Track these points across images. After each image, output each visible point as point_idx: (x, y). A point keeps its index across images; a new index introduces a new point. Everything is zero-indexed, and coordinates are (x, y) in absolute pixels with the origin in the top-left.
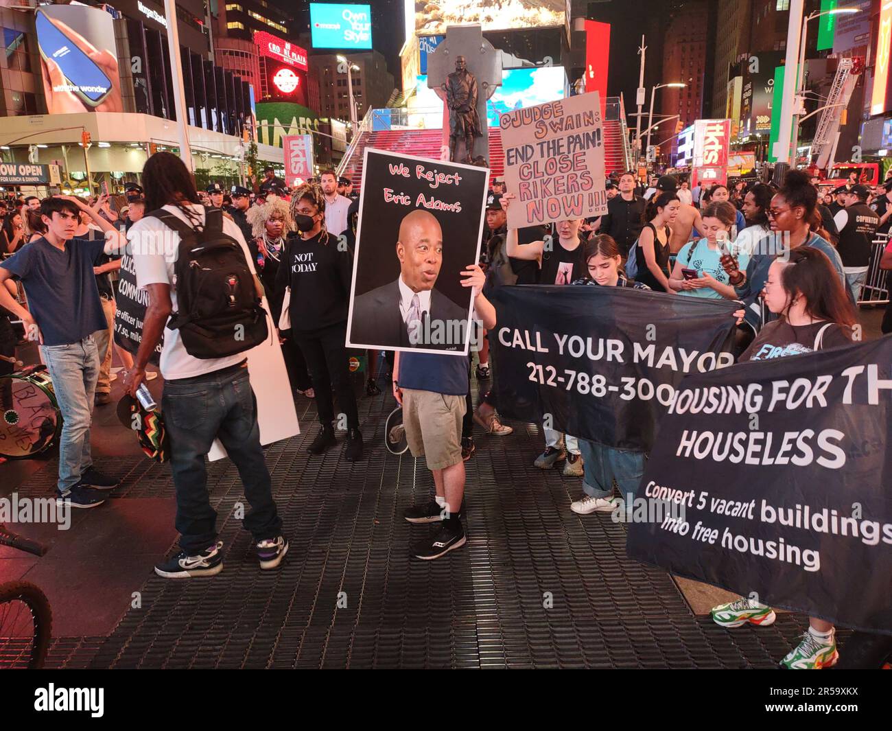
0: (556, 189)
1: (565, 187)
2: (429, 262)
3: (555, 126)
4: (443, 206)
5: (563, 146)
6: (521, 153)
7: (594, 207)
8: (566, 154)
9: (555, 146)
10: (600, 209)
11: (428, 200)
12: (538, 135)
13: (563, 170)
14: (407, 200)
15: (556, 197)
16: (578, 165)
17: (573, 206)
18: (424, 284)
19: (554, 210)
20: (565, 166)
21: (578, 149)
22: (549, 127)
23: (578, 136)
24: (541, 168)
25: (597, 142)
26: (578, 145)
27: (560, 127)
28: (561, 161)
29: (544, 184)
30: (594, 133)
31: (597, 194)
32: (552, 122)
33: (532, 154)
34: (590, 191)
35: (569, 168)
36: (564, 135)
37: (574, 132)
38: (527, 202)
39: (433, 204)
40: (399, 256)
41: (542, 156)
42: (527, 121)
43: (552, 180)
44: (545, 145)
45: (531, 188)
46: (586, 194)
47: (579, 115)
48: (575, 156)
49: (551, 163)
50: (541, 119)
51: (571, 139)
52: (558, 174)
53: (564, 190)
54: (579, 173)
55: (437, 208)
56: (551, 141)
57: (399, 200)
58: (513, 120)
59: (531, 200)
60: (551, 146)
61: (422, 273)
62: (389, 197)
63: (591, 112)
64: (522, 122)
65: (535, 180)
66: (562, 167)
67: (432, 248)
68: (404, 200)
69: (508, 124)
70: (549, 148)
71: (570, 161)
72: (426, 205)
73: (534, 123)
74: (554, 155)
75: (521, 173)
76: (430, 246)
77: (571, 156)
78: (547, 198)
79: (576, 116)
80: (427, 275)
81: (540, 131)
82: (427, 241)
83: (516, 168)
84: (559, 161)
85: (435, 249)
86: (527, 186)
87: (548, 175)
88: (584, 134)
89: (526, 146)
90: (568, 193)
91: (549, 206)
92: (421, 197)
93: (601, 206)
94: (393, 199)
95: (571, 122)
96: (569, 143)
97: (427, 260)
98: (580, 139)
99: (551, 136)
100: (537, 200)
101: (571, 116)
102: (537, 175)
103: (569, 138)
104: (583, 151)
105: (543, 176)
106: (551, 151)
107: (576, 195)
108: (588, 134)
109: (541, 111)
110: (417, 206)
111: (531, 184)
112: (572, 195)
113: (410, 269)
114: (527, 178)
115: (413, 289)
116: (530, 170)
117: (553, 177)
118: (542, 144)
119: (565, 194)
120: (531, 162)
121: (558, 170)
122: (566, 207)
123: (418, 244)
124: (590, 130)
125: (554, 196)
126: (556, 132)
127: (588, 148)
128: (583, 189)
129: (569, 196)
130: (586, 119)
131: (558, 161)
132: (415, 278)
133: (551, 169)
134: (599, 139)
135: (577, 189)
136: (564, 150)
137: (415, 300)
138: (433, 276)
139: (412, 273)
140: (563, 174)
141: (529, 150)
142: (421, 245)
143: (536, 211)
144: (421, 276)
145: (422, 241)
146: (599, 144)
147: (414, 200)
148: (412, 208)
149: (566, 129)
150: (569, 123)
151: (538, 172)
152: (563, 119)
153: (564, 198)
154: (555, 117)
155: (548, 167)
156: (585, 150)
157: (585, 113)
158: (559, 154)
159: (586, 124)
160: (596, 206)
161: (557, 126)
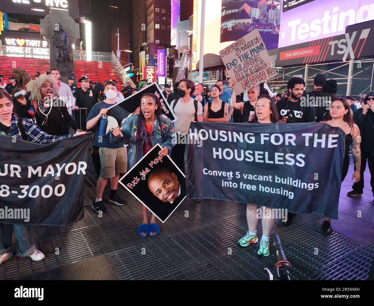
0: (252, 73)
1: (255, 70)
3: (243, 48)
5: (249, 55)
6: (232, 63)
7: (270, 74)
8: (251, 57)
9: (246, 56)
10: (273, 74)
12: (237, 54)
15: (252, 75)
16: (258, 60)
17: (261, 77)
19: (253, 81)
20: (252, 62)
21: (255, 54)
22: (241, 50)
24: (243, 66)
25: (263, 48)
26: (255, 52)
27: (245, 48)
28: (250, 61)
29: (246, 72)
30: (260, 45)
31: (269, 68)
32: (242, 47)
33: (237, 62)
34: (266, 68)
35: (254, 62)
36: (248, 51)
37: (252, 48)
38: (241, 81)
41: (241, 62)
42: (231, 50)
43: (249, 69)
44: (241, 57)
45: (241, 76)
46: (265, 70)
47: (252, 41)
48: (255, 57)
49: (246, 63)
50: (237, 48)
51: (252, 51)
52: (250, 66)
54: (259, 63)
58: (225, 52)
60: (244, 56)
63: (256, 38)
64: (229, 51)
65: (242, 71)
66: (251, 63)
69: (224, 54)
70: (243, 58)
71: (254, 59)
73: (234, 50)
74: (246, 59)
75: (235, 71)
77: (253, 57)
78: (249, 77)
79: (251, 41)
81: (238, 52)
83: (232, 70)
86: (239, 75)
87: (246, 68)
88: (256, 47)
89: (234, 60)
90: (257, 72)
91: (251, 80)
93: (273, 73)
95: (249, 44)
96: (251, 53)
98: (255, 50)
99: (243, 53)
100: (245, 79)
101: (249, 42)
102: (242, 70)
103: (250, 51)
104: (258, 53)
105: (244, 69)
106: (245, 58)
107: (261, 72)
108: (258, 46)
109: (236, 45)
111: (240, 74)
112: (259, 72)
114: (238, 72)
116: (238, 69)
117: (248, 68)
118: (240, 57)
119: (256, 73)
120: (237, 65)
121: (250, 64)
122: (258, 78)
124: (258, 45)
125: (251, 75)
126: (244, 50)
127: (260, 52)
128: (263, 68)
129: (258, 73)
130: (255, 41)
131: (248, 61)
133: (247, 65)
134: (263, 47)
135: (260, 69)
136: (250, 56)
140: (252, 65)
141: (235, 62)
143: (246, 84)
146: (264, 49)
149: (248, 48)
150: (248, 45)
151: (241, 69)
152: (246, 44)
153: (256, 75)
154: (242, 45)
155: (245, 65)
156: (259, 53)
157: (254, 39)
158: (248, 58)
159: (256, 43)
160: (271, 73)
161: (244, 48)
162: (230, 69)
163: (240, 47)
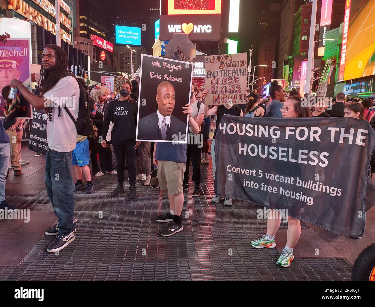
0: (226, 91)
2: (170, 103)
4: (175, 79)
5: (230, 73)
6: (213, 74)
7: (241, 101)
8: (231, 77)
9: (227, 73)
11: (168, 77)
12: (221, 67)
14: (160, 77)
15: (226, 94)
16: (236, 82)
17: (232, 99)
18: (168, 113)
19: (224, 99)
20: (230, 82)
21: (236, 76)
22: (225, 65)
23: (237, 70)
24: (221, 81)
25: (244, 74)
26: (236, 74)
28: (229, 80)
29: (221, 88)
30: (243, 70)
31: (242, 95)
32: (227, 63)
33: (217, 75)
34: (240, 94)
35: (232, 83)
37: (236, 68)
38: (213, 94)
39: (170, 79)
40: (157, 101)
41: (221, 76)
42: (216, 61)
43: (225, 87)
44: (223, 72)
45: (216, 89)
46: (238, 95)
48: (235, 78)
49: (225, 80)
50: (222, 61)
51: (234, 71)
52: (227, 85)
53: (229, 92)
54: (236, 86)
55: (172, 80)
56: (226, 70)
57: (157, 77)
58: (211, 60)
59: (215, 94)
60: (225, 73)
61: (167, 108)
62: (152, 76)
63: (243, 61)
64: (214, 61)
65: (218, 86)
67: (171, 98)
69: (208, 61)
71: (233, 80)
72: (168, 79)
73: (219, 62)
74: (226, 77)
75: (212, 82)
76: (170, 96)
77: (233, 78)
78: (222, 94)
79: (237, 62)
80: (169, 109)
82: (168, 94)
83: (210, 80)
84: (228, 79)
85: (172, 98)
86: (214, 88)
87: (223, 85)
88: (239, 70)
89: (215, 71)
90: (231, 93)
91: (223, 98)
92: (166, 76)
93: (244, 100)
94: (154, 76)
95: (234, 64)
96: (233, 73)
97: (169, 103)
98: (238, 72)
99: (226, 68)
100: (218, 94)
101: (235, 61)
102: (219, 84)
104: (238, 76)
105: (221, 85)
106: (225, 75)
107: (234, 94)
108: (241, 70)
109: (222, 58)
111: (216, 87)
113: (162, 106)
114: (214, 85)
115: (163, 115)
116: (216, 82)
119: (230, 94)
120: (216, 78)
121: (227, 83)
122: (230, 99)
123: (165, 96)
124: (242, 68)
126: (228, 67)
127: (241, 76)
128: (237, 92)
130: (241, 63)
132: (164, 110)
133: (224, 82)
135: (234, 92)
136: (231, 75)
137: (164, 120)
138: (171, 109)
139: (163, 108)
140: (229, 85)
141: (216, 73)
142: (166, 96)
143: (217, 99)
144: (167, 110)
145: (167, 94)
147: (163, 77)
149: (232, 67)
152: (231, 62)
154: (228, 61)
155: (223, 81)
156: (239, 77)
157: (241, 61)
158: (228, 76)
159: (241, 65)
161: (229, 65)
162: (209, 78)
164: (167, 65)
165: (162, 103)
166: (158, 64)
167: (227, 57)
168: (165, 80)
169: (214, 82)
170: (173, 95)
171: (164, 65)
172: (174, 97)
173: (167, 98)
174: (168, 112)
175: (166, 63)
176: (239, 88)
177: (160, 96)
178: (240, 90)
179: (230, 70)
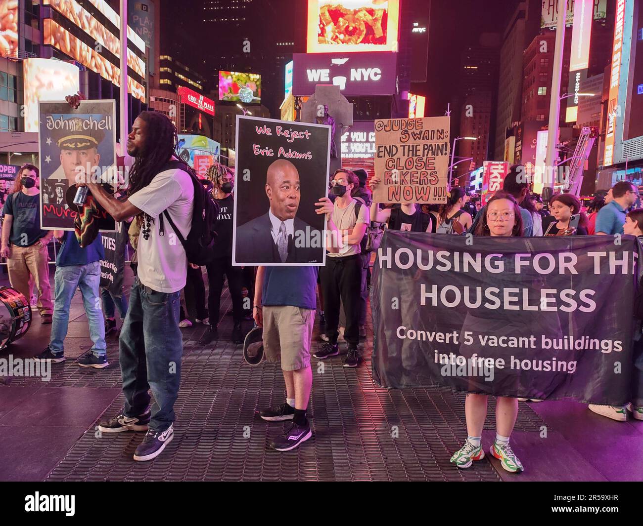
0: (412, 181)
1: (418, 180)
2: (291, 198)
3: (415, 135)
4: (298, 156)
5: (419, 150)
6: (388, 150)
7: (437, 197)
8: (421, 156)
9: (414, 150)
10: (442, 199)
11: (287, 151)
12: (402, 140)
13: (417, 167)
14: (271, 153)
16: (429, 166)
17: (422, 194)
18: (288, 215)
19: (408, 194)
20: (419, 165)
21: (430, 155)
22: (411, 135)
23: (431, 145)
24: (402, 164)
25: (444, 152)
26: (430, 152)
27: (419, 136)
28: (417, 161)
29: (403, 175)
30: (443, 145)
31: (440, 188)
32: (414, 132)
33: (396, 153)
34: (435, 186)
35: (422, 167)
36: (421, 144)
37: (429, 142)
38: (389, 185)
39: (291, 154)
40: (268, 195)
41: (404, 155)
42: (395, 128)
43: (409, 173)
44: (407, 148)
45: (393, 177)
47: (434, 131)
48: (428, 159)
49: (409, 162)
50: (406, 129)
51: (426, 147)
52: (414, 169)
53: (417, 182)
54: (429, 172)
55: (294, 157)
56: (411, 145)
57: (265, 153)
58: (385, 126)
59: (392, 185)
60: (411, 149)
61: (286, 206)
62: (257, 151)
63: (443, 130)
64: (392, 129)
66: (417, 165)
67: (292, 187)
68: (269, 152)
69: (381, 128)
70: (409, 150)
71: (424, 162)
72: (285, 155)
73: (400, 131)
74: (413, 156)
75: (387, 164)
76: (291, 185)
77: (424, 159)
78: (404, 185)
79: (432, 131)
80: (290, 207)
81: (404, 137)
82: (288, 182)
83: (384, 160)
85: (295, 188)
86: (390, 175)
87: (407, 169)
88: (435, 145)
89: (393, 146)
90: (420, 184)
91: (405, 192)
92: (281, 150)
93: (442, 197)
94: (260, 152)
95: (427, 135)
96: (424, 149)
97: (289, 197)
98: (432, 148)
99: (411, 142)
100: (397, 185)
101: (428, 131)
103: (424, 145)
104: (433, 156)
105: (403, 169)
106: (411, 152)
107: (425, 186)
108: (438, 145)
109: (406, 124)
110: (279, 156)
111: (394, 174)
112: (422, 186)
113: (277, 204)
114: (391, 169)
115: (280, 218)
116: (393, 164)
117: (410, 171)
118: (404, 146)
119: (418, 185)
120: (395, 157)
121: (414, 167)
122: (417, 194)
123: (281, 185)
124: (441, 143)
125: (410, 185)
127: (438, 155)
128: (431, 183)
129: (420, 187)
130: (439, 134)
131: (414, 160)
132: (281, 210)
133: (409, 165)
134: (446, 150)
135: (426, 183)
136: (420, 153)
137: (282, 227)
138: (295, 208)
139: (279, 207)
140: (418, 171)
141: (394, 149)
142: (283, 185)
143: (395, 193)
144: (285, 209)
145: (284, 182)
146: (446, 154)
147: (276, 152)
148: (275, 158)
149: (423, 139)
150: (425, 135)
151: (399, 166)
152: (422, 131)
153: (417, 188)
154: (416, 129)
155: (407, 163)
156: (436, 156)
157: (438, 131)
158: (416, 156)
159: (438, 138)
160: (439, 196)
161: (417, 135)
162: (382, 157)
163: (412, 131)
164: (283, 131)
165: (277, 197)
166: (267, 131)
167: (414, 123)
168: (280, 158)
169: (391, 164)
170: (297, 183)
171: (278, 132)
172: (298, 185)
173: (287, 188)
174: (288, 212)
175: (281, 128)
176: (435, 176)
177: (272, 185)
178: (437, 179)
179: (419, 145)
